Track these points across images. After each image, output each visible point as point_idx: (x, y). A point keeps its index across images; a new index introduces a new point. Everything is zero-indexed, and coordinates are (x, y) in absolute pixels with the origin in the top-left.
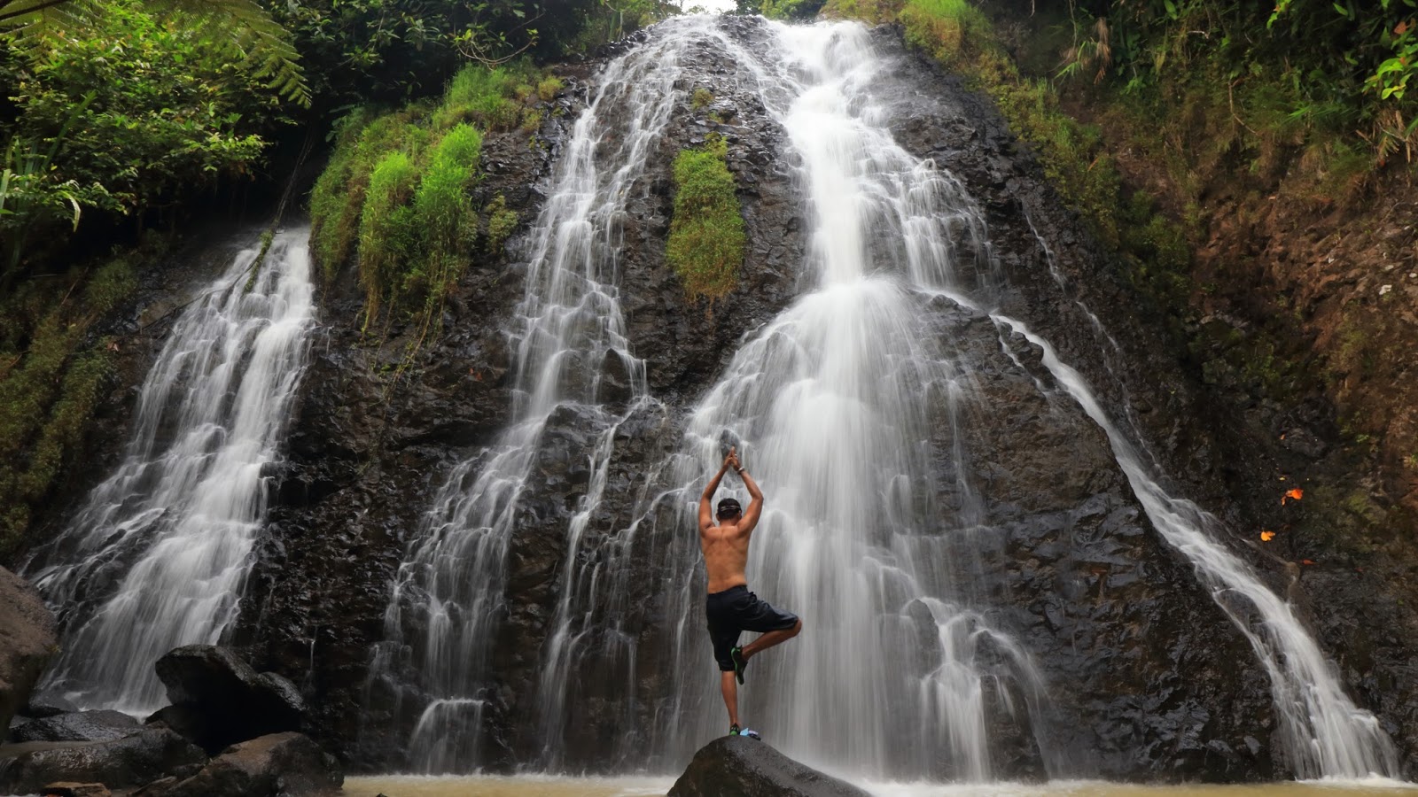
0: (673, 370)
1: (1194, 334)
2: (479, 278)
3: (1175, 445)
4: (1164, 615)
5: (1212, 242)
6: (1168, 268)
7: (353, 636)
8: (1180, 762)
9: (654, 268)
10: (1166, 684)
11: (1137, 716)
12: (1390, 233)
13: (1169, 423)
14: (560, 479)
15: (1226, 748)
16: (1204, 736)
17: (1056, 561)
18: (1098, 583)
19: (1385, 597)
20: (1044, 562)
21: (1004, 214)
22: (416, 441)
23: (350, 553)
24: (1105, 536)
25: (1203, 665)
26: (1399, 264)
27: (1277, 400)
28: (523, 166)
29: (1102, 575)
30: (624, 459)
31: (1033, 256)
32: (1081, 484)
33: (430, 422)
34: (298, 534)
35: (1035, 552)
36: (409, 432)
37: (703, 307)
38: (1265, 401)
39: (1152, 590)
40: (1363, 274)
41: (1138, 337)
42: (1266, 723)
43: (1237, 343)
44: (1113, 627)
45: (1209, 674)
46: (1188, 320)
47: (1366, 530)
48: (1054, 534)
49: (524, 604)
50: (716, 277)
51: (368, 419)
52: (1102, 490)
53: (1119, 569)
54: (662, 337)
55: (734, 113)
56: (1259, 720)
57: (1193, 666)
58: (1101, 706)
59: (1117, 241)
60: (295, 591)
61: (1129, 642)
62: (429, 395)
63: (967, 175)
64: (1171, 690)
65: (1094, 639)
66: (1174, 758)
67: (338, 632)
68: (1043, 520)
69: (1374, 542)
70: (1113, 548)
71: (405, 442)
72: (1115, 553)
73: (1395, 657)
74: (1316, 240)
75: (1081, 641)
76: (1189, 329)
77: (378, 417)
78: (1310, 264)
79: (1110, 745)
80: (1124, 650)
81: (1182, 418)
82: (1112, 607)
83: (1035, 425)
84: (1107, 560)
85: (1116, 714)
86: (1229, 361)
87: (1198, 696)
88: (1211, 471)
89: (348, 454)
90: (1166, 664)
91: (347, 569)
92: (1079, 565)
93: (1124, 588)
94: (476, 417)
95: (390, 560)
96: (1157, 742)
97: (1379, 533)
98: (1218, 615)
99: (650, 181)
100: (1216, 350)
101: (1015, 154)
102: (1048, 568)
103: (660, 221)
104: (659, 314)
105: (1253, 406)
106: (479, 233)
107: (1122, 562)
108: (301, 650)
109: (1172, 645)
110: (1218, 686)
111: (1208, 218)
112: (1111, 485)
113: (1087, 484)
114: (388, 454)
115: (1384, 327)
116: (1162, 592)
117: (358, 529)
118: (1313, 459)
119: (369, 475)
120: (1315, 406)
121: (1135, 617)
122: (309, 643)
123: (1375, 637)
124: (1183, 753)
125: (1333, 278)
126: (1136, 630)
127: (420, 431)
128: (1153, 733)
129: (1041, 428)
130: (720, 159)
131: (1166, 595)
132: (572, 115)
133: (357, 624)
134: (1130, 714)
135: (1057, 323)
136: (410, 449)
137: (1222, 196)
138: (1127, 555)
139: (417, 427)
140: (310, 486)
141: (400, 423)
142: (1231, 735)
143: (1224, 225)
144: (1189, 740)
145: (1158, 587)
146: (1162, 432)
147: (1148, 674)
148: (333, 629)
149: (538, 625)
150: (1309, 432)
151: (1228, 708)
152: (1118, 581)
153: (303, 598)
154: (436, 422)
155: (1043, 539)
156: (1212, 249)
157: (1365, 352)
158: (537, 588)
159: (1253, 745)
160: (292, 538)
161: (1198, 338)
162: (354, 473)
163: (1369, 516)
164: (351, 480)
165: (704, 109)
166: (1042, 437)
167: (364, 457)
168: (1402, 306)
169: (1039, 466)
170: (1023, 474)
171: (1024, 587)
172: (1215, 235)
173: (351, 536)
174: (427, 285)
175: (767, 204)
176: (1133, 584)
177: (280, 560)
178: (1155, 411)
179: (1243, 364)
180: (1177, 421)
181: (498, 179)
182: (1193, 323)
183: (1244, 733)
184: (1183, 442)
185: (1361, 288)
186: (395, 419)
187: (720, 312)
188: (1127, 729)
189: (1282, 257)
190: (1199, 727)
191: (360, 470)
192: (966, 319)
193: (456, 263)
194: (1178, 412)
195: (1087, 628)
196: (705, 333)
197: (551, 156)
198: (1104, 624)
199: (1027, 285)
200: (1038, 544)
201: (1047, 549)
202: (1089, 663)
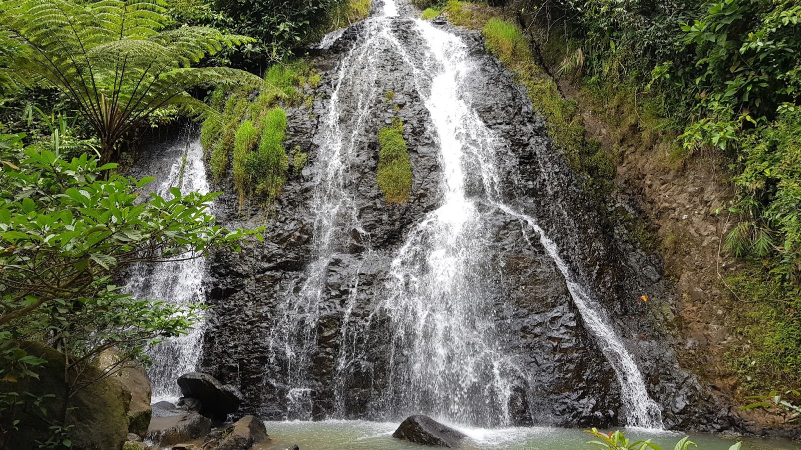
0: (382, 238)
1: (612, 212)
2: (291, 187)
3: (596, 275)
4: (581, 360)
5: (624, 165)
6: (603, 177)
7: (256, 363)
8: (583, 421)
9: (371, 187)
10: (581, 388)
11: (569, 401)
12: (691, 189)
13: (594, 265)
14: (338, 293)
15: (601, 414)
16: (593, 410)
17: (540, 335)
18: (557, 346)
19: (669, 354)
20: (536, 336)
21: (528, 160)
22: (270, 269)
23: (248, 324)
24: (561, 326)
25: (595, 382)
26: (692, 205)
27: (643, 250)
28: (307, 129)
29: (559, 343)
30: (364, 284)
31: (539, 182)
32: (553, 301)
33: (276, 260)
34: (223, 314)
35: (533, 332)
36: (266, 265)
37: (394, 208)
38: (639, 250)
39: (577, 350)
40: (678, 207)
41: (585, 220)
42: (617, 405)
43: (629, 220)
44: (562, 365)
45: (597, 385)
46: (610, 205)
47: (666, 323)
48: (540, 324)
49: (325, 348)
50: (399, 194)
51: (247, 258)
52: (561, 305)
53: (565, 340)
54: (376, 221)
55: (405, 104)
56: (615, 403)
57: (592, 381)
58: (555, 397)
59: (580, 167)
60: (227, 342)
61: (568, 371)
62: (273, 248)
63: (512, 141)
64: (582, 391)
65: (554, 369)
66: (581, 419)
67: (249, 361)
68: (536, 317)
69: (668, 329)
70: (564, 331)
71: (265, 270)
72: (565, 333)
73: (668, 380)
74: (663, 184)
75: (549, 370)
76: (610, 209)
77: (251, 257)
78: (660, 195)
79: (558, 413)
80: (566, 374)
81: (600, 262)
82: (562, 356)
83: (535, 275)
84: (561, 336)
85: (562, 401)
86: (626, 228)
87: (592, 394)
88: (611, 287)
89: (239, 275)
90: (581, 380)
91: (248, 332)
92: (550, 338)
93: (567, 349)
94: (296, 258)
95: (267, 328)
96: (575, 412)
97: (670, 326)
98: (604, 359)
99: (368, 141)
100: (621, 221)
101: (534, 122)
102: (538, 338)
103: (372, 163)
104: (375, 210)
105: (634, 251)
106: (289, 165)
107: (567, 337)
108: (233, 369)
109: (584, 373)
110: (600, 390)
111: (623, 152)
112: (565, 302)
113: (555, 302)
114: (258, 276)
115: (682, 234)
116: (582, 351)
117: (249, 313)
118: (654, 283)
119: (250, 285)
120: (657, 258)
121: (570, 361)
122: (236, 366)
123: (662, 370)
124: (584, 417)
125: (667, 205)
126: (572, 367)
127: (271, 265)
128: (574, 409)
129: (538, 276)
130: (400, 133)
131: (583, 352)
132: (327, 97)
133: (256, 358)
134: (566, 400)
135: (548, 217)
136: (268, 273)
137: (630, 144)
138: (569, 334)
139: (270, 263)
140: (225, 290)
141: (262, 260)
142: (604, 410)
143: (630, 157)
144: (586, 412)
145: (581, 349)
146: (591, 269)
147: (574, 385)
148: (246, 360)
149: (331, 357)
150: (654, 268)
151: (603, 398)
152: (565, 345)
153: (230, 345)
154: (279, 261)
155: (536, 326)
156: (624, 168)
157: (675, 242)
158: (331, 341)
159: (612, 413)
160: (221, 316)
161: (613, 214)
162: (244, 284)
163: (668, 317)
164: (242, 287)
165: (391, 102)
166: (537, 280)
167: (247, 276)
168: (690, 226)
169: (536, 293)
170: (529, 297)
171: (528, 346)
172: (626, 161)
173: (247, 316)
174: (267, 191)
175: (421, 157)
176: (570, 347)
177: (217, 327)
178: (588, 260)
179: (631, 231)
180: (598, 263)
181: (296, 136)
182: (611, 206)
183: (609, 409)
184: (600, 273)
185: (676, 213)
186: (259, 258)
187: (401, 211)
188: (564, 407)
189: (650, 186)
190: (591, 406)
191: (246, 282)
192: (508, 220)
193: (280, 180)
194: (599, 260)
195: (552, 365)
196: (395, 220)
197: (319, 122)
198: (558, 364)
199: (536, 197)
200: (534, 328)
201: (537, 330)
202: (552, 379)
